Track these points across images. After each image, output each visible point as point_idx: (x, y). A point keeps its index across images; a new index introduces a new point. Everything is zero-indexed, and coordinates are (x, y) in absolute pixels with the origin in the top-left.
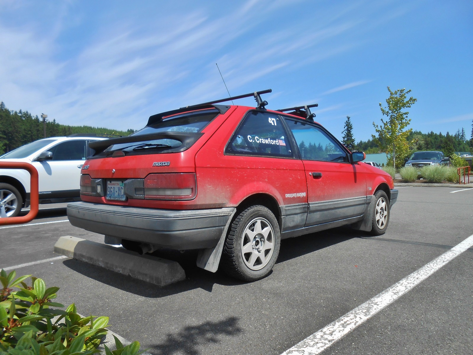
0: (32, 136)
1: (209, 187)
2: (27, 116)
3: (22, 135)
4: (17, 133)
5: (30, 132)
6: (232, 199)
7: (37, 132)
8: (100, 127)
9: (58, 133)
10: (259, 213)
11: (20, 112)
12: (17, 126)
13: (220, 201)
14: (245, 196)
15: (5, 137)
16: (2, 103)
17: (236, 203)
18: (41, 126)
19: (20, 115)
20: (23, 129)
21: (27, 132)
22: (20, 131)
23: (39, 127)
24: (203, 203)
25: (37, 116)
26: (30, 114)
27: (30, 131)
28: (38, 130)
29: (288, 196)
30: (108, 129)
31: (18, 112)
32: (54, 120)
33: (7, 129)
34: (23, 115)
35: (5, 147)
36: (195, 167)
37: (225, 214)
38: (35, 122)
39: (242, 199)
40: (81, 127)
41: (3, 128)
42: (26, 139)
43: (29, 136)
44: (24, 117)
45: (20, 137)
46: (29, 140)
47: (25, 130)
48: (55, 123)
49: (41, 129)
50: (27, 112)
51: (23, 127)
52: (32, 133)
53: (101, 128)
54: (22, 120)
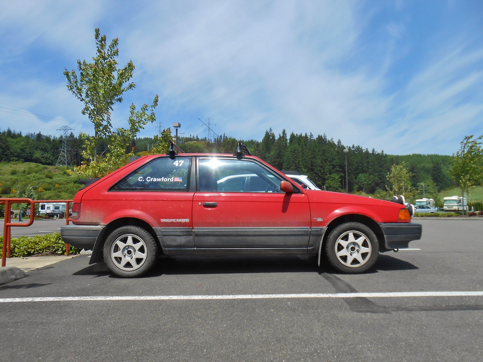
0: (362, 168)
1: (88, 212)
2: (359, 149)
3: (354, 167)
4: (350, 166)
5: (361, 165)
6: (104, 220)
7: (368, 163)
8: (430, 154)
9: (386, 163)
10: (128, 231)
11: (353, 147)
12: (350, 159)
13: (95, 221)
14: (113, 219)
15: (341, 170)
16: (339, 140)
17: (106, 223)
18: (370, 158)
19: (353, 149)
20: (355, 161)
21: (358, 164)
22: (353, 164)
23: (369, 159)
24: (83, 221)
25: (367, 149)
26: (361, 148)
27: (361, 163)
28: (368, 162)
29: (163, 220)
30: (440, 155)
31: (351, 147)
32: (383, 151)
33: (343, 163)
34: (356, 149)
35: (340, 179)
36: (81, 200)
37: (97, 229)
38: (365, 155)
39: (110, 220)
40: (410, 155)
41: (339, 162)
42: (358, 170)
43: (360, 168)
44: (357, 151)
45: (353, 169)
46: (360, 171)
47: (357, 163)
48: (383, 154)
49: (371, 161)
50: (359, 146)
51: (356, 160)
52: (363, 165)
53: (432, 155)
54: (355, 154)
